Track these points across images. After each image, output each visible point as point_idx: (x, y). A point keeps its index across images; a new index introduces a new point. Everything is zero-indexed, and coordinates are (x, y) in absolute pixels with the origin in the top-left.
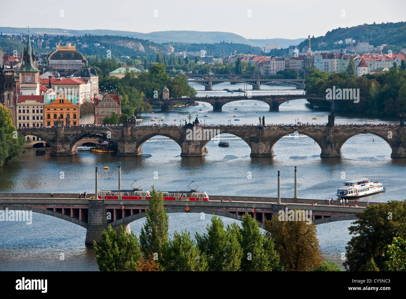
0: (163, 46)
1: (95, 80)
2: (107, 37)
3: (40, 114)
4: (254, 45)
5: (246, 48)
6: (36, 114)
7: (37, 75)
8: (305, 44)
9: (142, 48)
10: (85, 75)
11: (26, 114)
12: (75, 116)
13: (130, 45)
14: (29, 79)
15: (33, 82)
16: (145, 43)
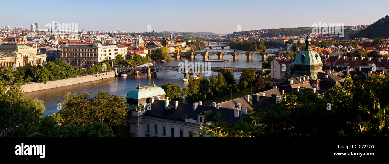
0: (199, 35)
1: (185, 42)
2: (187, 34)
3: (174, 50)
4: (217, 35)
5: (216, 36)
6: (173, 50)
7: (173, 41)
8: (228, 35)
9: (194, 36)
10: (183, 42)
11: (171, 50)
12: (181, 50)
13: (192, 35)
14: (171, 42)
15: (172, 43)
16: (195, 35)
